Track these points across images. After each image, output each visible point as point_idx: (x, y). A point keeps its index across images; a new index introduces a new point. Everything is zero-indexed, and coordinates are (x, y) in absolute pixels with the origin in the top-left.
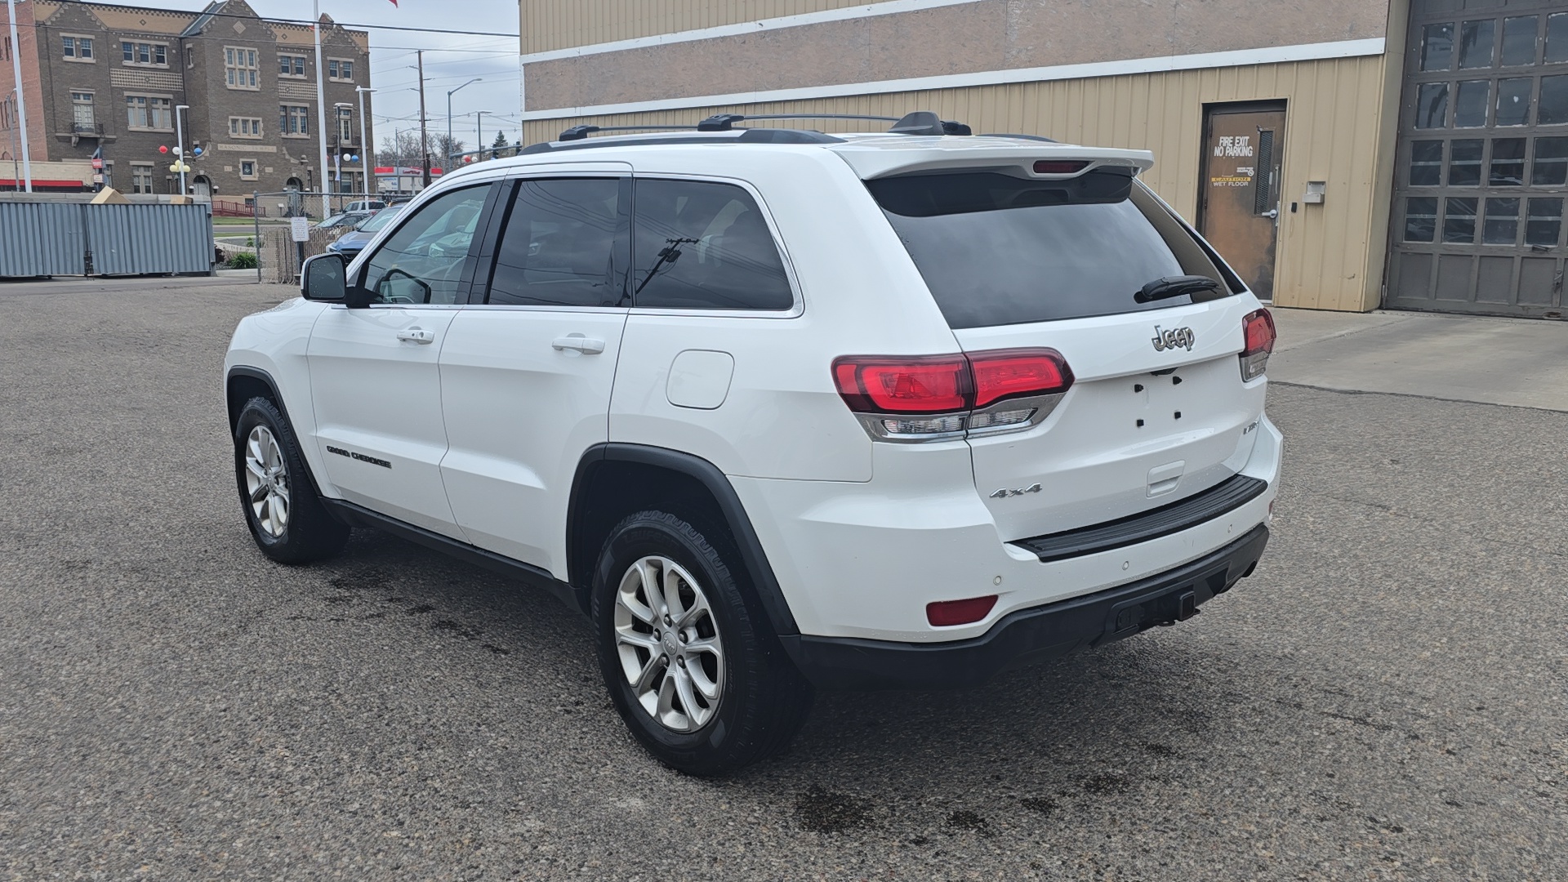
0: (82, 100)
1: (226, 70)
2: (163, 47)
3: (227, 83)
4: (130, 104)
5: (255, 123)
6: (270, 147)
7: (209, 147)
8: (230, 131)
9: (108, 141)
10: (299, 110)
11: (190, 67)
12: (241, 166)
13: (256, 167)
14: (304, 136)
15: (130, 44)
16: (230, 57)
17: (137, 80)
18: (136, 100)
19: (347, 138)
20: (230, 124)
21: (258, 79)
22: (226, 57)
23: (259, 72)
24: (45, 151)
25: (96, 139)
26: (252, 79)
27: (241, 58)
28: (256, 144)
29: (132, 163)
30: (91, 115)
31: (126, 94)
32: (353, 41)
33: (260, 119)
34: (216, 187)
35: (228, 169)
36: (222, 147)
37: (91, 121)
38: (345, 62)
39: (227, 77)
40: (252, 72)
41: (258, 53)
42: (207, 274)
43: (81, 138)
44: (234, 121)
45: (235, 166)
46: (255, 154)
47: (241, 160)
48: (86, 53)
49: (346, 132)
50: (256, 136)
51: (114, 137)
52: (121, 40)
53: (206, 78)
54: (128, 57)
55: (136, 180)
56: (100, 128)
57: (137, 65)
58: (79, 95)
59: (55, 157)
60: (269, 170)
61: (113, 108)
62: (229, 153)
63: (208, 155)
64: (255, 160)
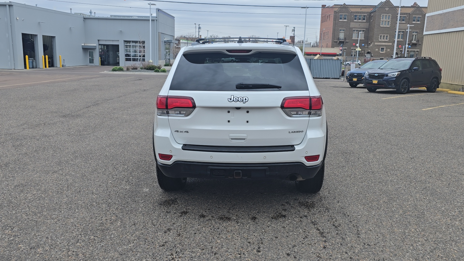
0: (342, 31)
1: (381, 21)
2: (365, 16)
3: (381, 25)
4: (354, 32)
5: (387, 36)
6: (390, 43)
7: (373, 43)
8: (379, 39)
9: (347, 42)
10: (401, 32)
11: (371, 21)
12: (380, 49)
13: (385, 49)
14: (402, 40)
15: (357, 15)
16: (383, 18)
17: (357, 25)
18: (356, 31)
19: (415, 40)
20: (379, 37)
21: (390, 23)
22: (382, 17)
23: (390, 21)
24: (331, 45)
25: (343, 42)
26: (388, 23)
27: (386, 18)
28: (386, 43)
29: (352, 48)
30: (343, 35)
31: (353, 29)
32: (422, 10)
33: (389, 35)
34: (372, 55)
35: (377, 50)
36: (376, 44)
37: (343, 37)
38: (418, 17)
39: (381, 23)
40: (388, 21)
41: (391, 16)
42: (339, 79)
43: (340, 42)
44: (381, 36)
45: (379, 49)
46: (385, 45)
47: (381, 47)
48: (345, 19)
49: (415, 39)
50: (386, 40)
51: (348, 41)
52: (355, 14)
53: (375, 24)
54: (355, 19)
55: (352, 53)
56: (345, 39)
57: (358, 21)
58: (341, 30)
59: (333, 47)
60: (389, 50)
61: (349, 33)
62: (378, 45)
63: (372, 46)
64: (385, 47)
